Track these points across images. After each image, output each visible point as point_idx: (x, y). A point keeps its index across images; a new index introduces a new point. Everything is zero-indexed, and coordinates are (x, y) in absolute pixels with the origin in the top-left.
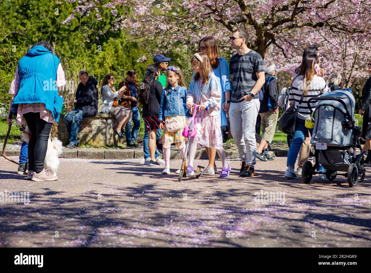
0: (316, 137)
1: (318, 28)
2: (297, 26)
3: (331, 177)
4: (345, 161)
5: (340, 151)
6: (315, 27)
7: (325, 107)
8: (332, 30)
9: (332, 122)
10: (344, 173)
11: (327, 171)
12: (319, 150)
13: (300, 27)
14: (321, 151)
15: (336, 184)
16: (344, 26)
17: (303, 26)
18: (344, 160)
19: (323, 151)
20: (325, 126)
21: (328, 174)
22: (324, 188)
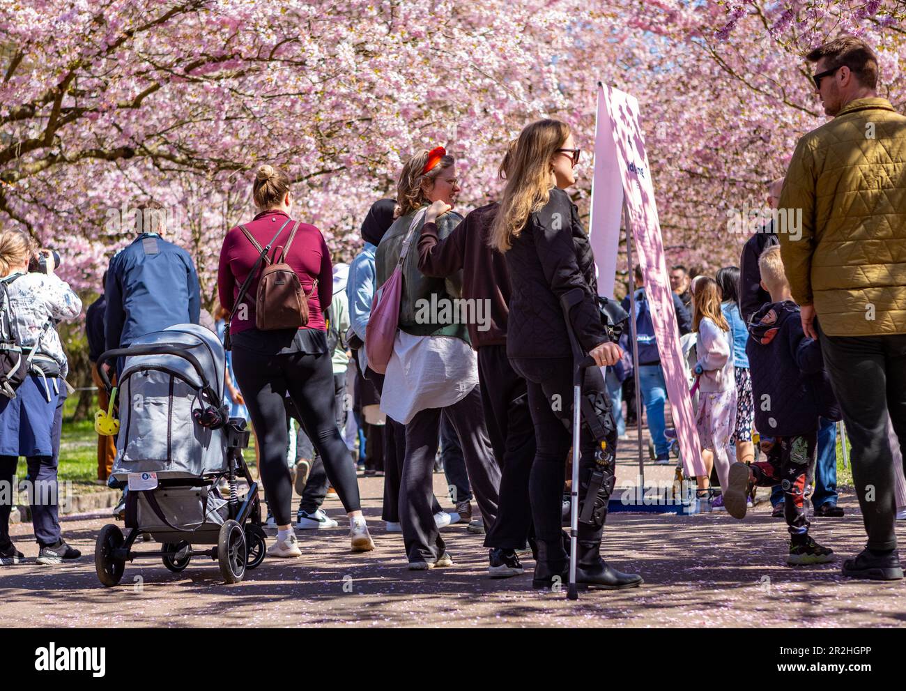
0: (126, 458)
1: (120, 161)
2: (63, 160)
3: (176, 562)
4: (210, 515)
5: (194, 488)
6: (111, 158)
7: (146, 375)
8: (158, 166)
9: (167, 413)
10: (209, 547)
11: (164, 547)
12: (137, 492)
13: (71, 162)
14: (142, 495)
15: (190, 581)
16: (190, 154)
17: (77, 158)
18: (207, 511)
19: (149, 494)
20: (149, 424)
21: (166, 554)
22: (155, 594)
